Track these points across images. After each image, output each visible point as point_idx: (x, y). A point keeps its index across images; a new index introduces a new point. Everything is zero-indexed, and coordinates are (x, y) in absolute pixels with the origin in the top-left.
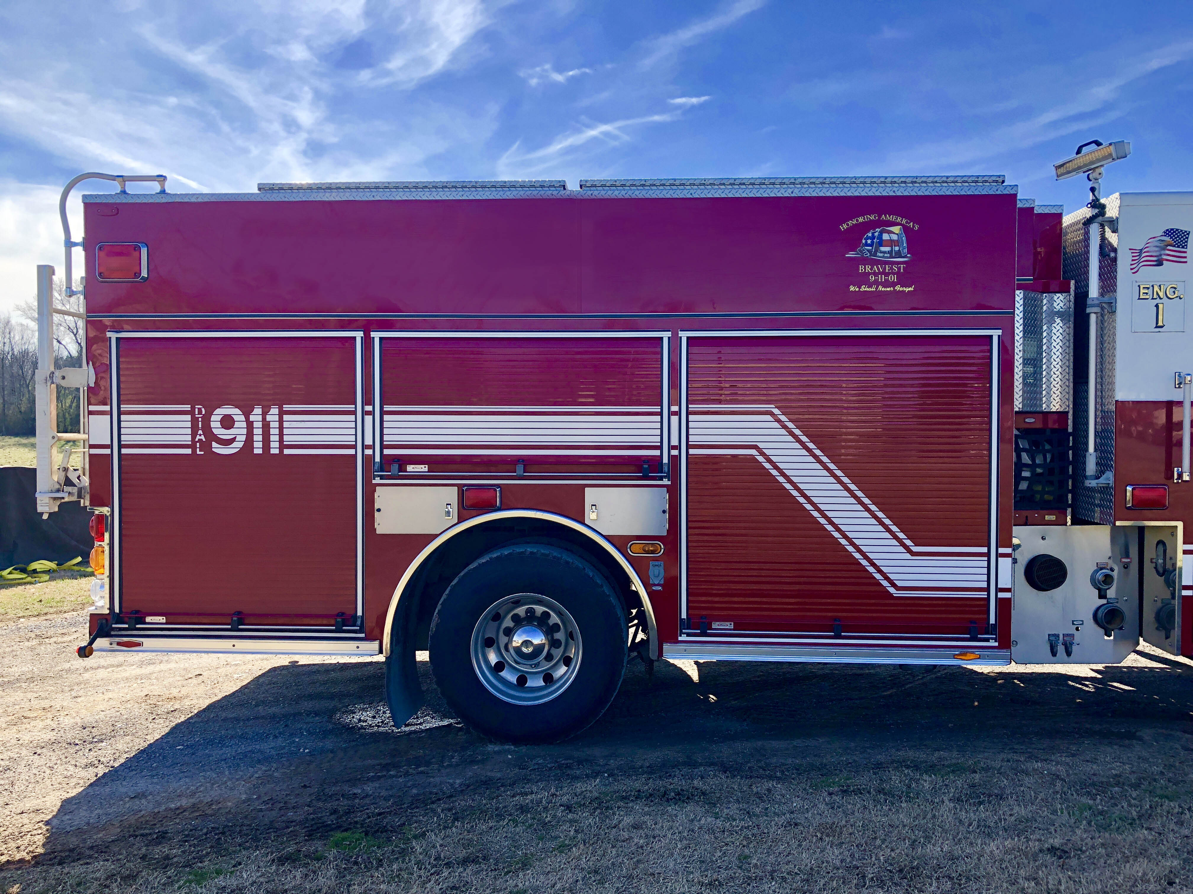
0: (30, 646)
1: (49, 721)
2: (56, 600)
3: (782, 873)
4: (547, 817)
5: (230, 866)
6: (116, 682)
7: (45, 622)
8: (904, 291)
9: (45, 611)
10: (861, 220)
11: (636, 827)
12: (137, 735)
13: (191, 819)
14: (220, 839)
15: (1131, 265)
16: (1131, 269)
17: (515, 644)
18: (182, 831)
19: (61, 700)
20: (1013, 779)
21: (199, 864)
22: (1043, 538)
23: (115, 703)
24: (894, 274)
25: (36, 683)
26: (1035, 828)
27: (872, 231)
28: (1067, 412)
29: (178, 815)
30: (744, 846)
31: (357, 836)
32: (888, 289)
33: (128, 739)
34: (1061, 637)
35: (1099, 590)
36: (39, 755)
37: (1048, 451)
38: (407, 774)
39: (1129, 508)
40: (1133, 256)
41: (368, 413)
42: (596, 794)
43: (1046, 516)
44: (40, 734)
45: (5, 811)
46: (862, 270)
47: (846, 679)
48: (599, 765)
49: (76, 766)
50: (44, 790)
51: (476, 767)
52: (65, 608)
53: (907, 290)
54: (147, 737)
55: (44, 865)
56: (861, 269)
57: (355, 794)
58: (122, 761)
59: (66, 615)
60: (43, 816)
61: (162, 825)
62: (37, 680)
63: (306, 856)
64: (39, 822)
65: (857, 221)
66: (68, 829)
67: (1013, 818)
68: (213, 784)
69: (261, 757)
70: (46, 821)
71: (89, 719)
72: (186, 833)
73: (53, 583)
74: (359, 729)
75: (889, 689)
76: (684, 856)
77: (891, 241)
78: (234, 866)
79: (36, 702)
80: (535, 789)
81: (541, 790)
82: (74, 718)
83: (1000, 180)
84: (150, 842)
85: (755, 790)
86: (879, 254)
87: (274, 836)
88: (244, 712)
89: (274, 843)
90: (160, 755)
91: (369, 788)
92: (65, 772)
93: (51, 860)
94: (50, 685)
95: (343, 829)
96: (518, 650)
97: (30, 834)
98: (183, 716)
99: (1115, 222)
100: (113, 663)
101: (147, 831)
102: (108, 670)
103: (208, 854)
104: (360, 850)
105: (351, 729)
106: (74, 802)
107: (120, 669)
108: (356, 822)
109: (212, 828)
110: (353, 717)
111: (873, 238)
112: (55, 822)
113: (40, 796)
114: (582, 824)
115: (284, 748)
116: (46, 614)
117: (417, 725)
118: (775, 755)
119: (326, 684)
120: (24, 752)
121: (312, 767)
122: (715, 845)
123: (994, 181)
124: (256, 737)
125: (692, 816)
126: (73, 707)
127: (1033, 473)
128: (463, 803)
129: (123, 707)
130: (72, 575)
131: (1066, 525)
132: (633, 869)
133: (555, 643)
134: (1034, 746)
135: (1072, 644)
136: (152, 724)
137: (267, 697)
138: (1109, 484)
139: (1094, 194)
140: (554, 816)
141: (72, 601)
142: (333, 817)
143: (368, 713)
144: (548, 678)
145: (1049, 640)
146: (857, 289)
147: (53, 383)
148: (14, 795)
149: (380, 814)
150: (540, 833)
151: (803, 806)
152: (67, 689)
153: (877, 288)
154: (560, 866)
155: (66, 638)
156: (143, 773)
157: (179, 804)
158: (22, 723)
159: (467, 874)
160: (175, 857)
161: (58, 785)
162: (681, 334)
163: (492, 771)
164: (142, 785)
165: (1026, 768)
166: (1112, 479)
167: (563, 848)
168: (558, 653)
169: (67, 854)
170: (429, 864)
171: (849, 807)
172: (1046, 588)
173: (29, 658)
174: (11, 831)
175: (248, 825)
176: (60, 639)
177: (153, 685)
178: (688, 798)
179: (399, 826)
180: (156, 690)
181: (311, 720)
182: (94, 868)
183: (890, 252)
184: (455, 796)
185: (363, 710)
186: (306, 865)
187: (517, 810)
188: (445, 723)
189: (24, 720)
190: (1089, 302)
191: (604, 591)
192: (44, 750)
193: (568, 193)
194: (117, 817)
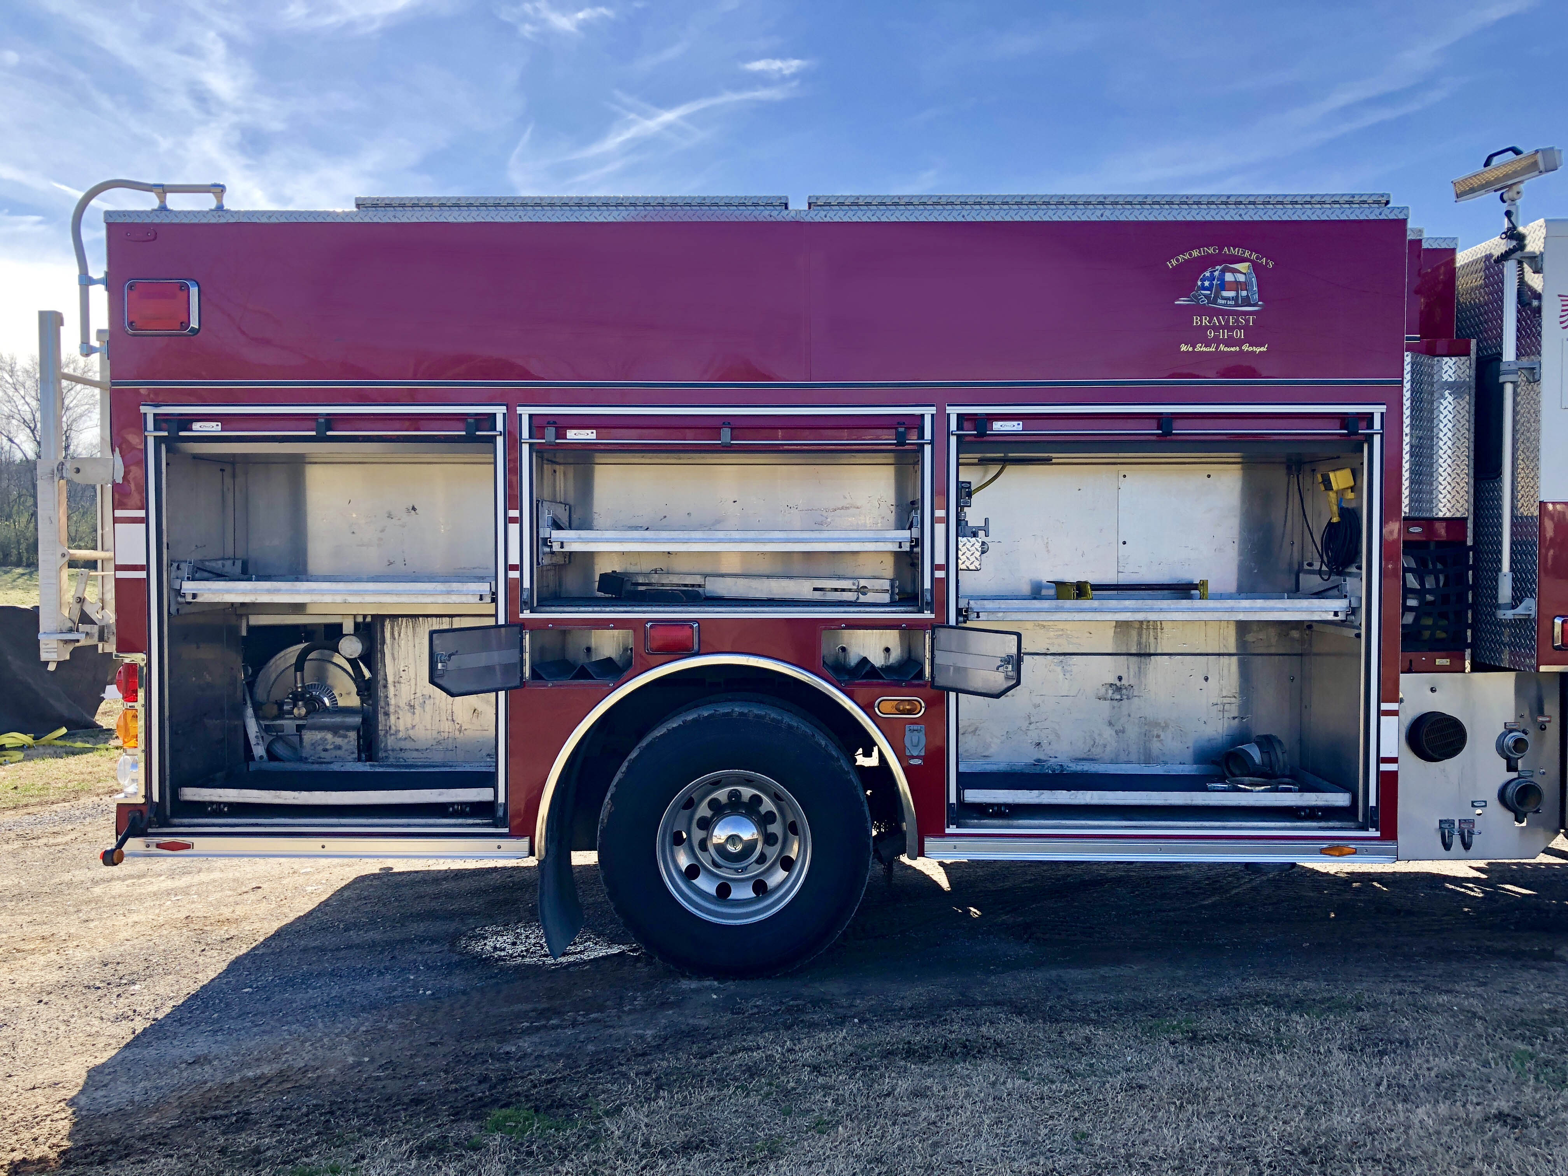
0: (10, 850)
1: (53, 956)
2: (36, 787)
3: (1142, 1158)
4: (788, 1081)
5: (350, 1160)
6: (140, 899)
7: (27, 816)
8: (1253, 352)
9: (24, 802)
10: (1195, 253)
11: (917, 1094)
12: (183, 973)
13: (282, 1093)
14: (328, 1121)
15: (1561, 317)
16: (1561, 323)
17: (715, 840)
18: (272, 1111)
19: (65, 926)
20: (1416, 1020)
21: (305, 1159)
22: (1433, 690)
23: (143, 929)
24: (1240, 328)
25: (26, 902)
26: (1466, 1086)
27: (1210, 269)
28: (1466, 519)
29: (261, 1086)
30: (1076, 1119)
31: (524, 1114)
32: (1233, 349)
33: (170, 978)
34: (1457, 824)
35: (1509, 760)
36: (46, 1003)
37: (1441, 571)
38: (574, 1024)
39: (1558, 648)
40: (1563, 305)
41: (513, 520)
42: (849, 1048)
43: (1437, 660)
44: (43, 973)
45: (8, 1086)
46: (1197, 323)
47: (1148, 883)
48: (843, 1007)
49: (102, 1019)
50: (60, 1055)
51: (671, 1012)
52: (53, 798)
53: (1258, 350)
54: (197, 976)
55: (77, 1165)
56: (1196, 320)
57: (508, 1053)
58: (167, 1010)
59: (55, 807)
60: (65, 1092)
61: (240, 1103)
62: (27, 897)
63: (456, 1144)
64: (60, 1101)
65: (1190, 255)
66: (104, 1111)
67: (1433, 1074)
68: (303, 1042)
69: (366, 1002)
70: (71, 1100)
71: (112, 952)
72: (278, 1113)
73: (31, 764)
74: (497, 960)
75: (1209, 896)
76: (997, 1135)
77: (1237, 283)
78: (355, 1161)
79: (30, 929)
80: (761, 1042)
81: (771, 1043)
82: (88, 950)
83: (1384, 200)
84: (229, 1126)
85: (1068, 1038)
86: (1220, 301)
87: (405, 1117)
88: (330, 940)
89: (407, 1127)
90: (221, 1001)
91: (526, 1044)
92: (88, 1028)
93: (86, 1157)
94: (46, 905)
95: (503, 1103)
96: (721, 849)
97: (49, 1118)
98: (245, 946)
99: (1539, 259)
100: (132, 872)
101: (222, 1112)
102: (126, 883)
103: (314, 1144)
104: (532, 1134)
105: (484, 962)
106: (107, 1071)
107: (143, 880)
108: (518, 1094)
109: (314, 1106)
110: (485, 944)
111: (1212, 278)
112: (83, 1101)
113: (56, 1064)
114: (841, 1092)
115: (395, 989)
116: (26, 805)
117: (576, 953)
118: (1078, 989)
119: (439, 898)
120: (24, 1000)
121: (440, 1015)
122: (1035, 1119)
123: (1375, 202)
124: (353, 974)
125: (993, 1078)
126: (84, 934)
127: (1423, 602)
128: (664, 1064)
129: (156, 934)
130: (55, 752)
131: (1463, 671)
132: (931, 1156)
133: (770, 839)
134: (1425, 972)
135: (1471, 833)
136: (202, 958)
137: (358, 918)
138: (1529, 615)
139: (1510, 220)
140: (798, 1081)
141: (59, 788)
142: (484, 1086)
143: (505, 938)
144: (760, 888)
145: (1440, 827)
146: (1191, 349)
147: (62, 478)
148: (18, 1062)
149: (550, 1081)
150: (783, 1105)
151: (1141, 1060)
152: (71, 909)
153: (1217, 348)
154: (824, 1154)
155: (60, 839)
156: (201, 1028)
157: (259, 1072)
158: (15, 959)
159: (694, 1166)
160: (268, 1149)
161: (80, 1047)
162: (949, 410)
163: (694, 1017)
164: (201, 1045)
165: (1428, 1002)
166: (1534, 608)
167: (821, 1127)
168: (773, 852)
169: (109, 1147)
170: (636, 1152)
171: (1206, 1060)
172: (1436, 756)
173: (12, 867)
174: (22, 1115)
175: (365, 1101)
176: (52, 841)
177: (193, 902)
178: (979, 1052)
179: (580, 1098)
180: (200, 909)
181: (427, 949)
182: (152, 1167)
183: (1235, 299)
184: (650, 1054)
185: (497, 933)
186: (459, 1158)
187: (744, 1072)
188: (615, 950)
189: (18, 955)
190: (1503, 367)
191: (841, 766)
192: (52, 997)
193: (793, 214)
194: (172, 1092)
